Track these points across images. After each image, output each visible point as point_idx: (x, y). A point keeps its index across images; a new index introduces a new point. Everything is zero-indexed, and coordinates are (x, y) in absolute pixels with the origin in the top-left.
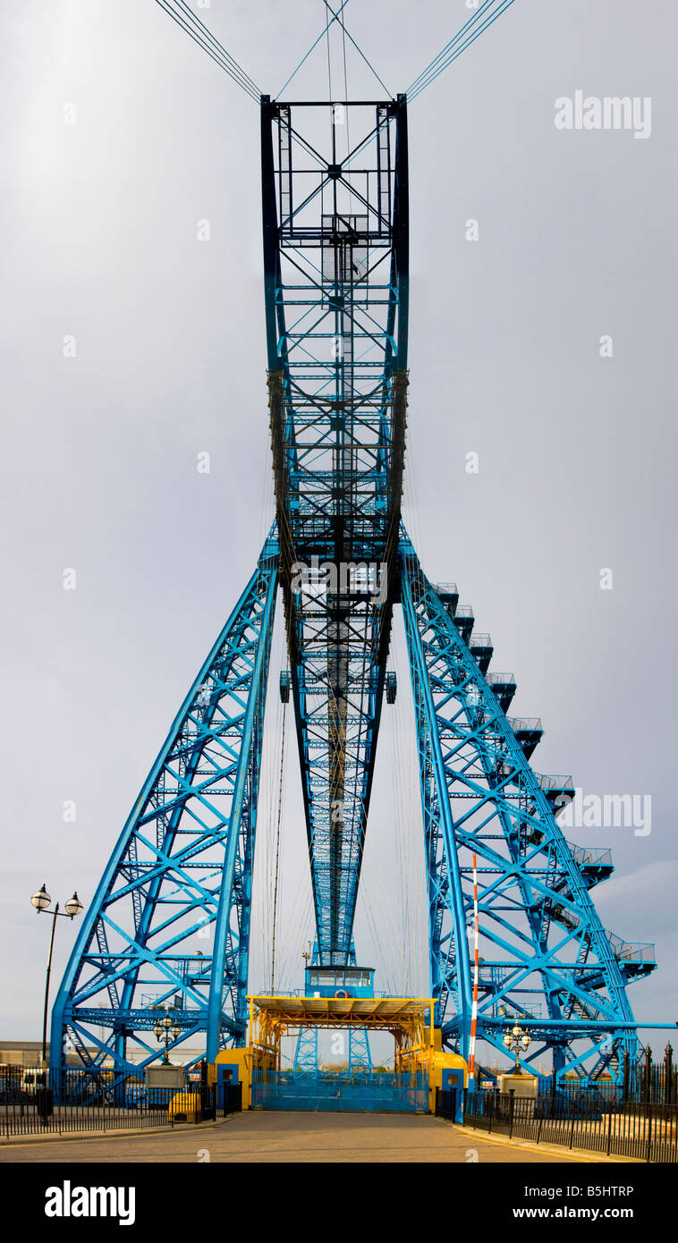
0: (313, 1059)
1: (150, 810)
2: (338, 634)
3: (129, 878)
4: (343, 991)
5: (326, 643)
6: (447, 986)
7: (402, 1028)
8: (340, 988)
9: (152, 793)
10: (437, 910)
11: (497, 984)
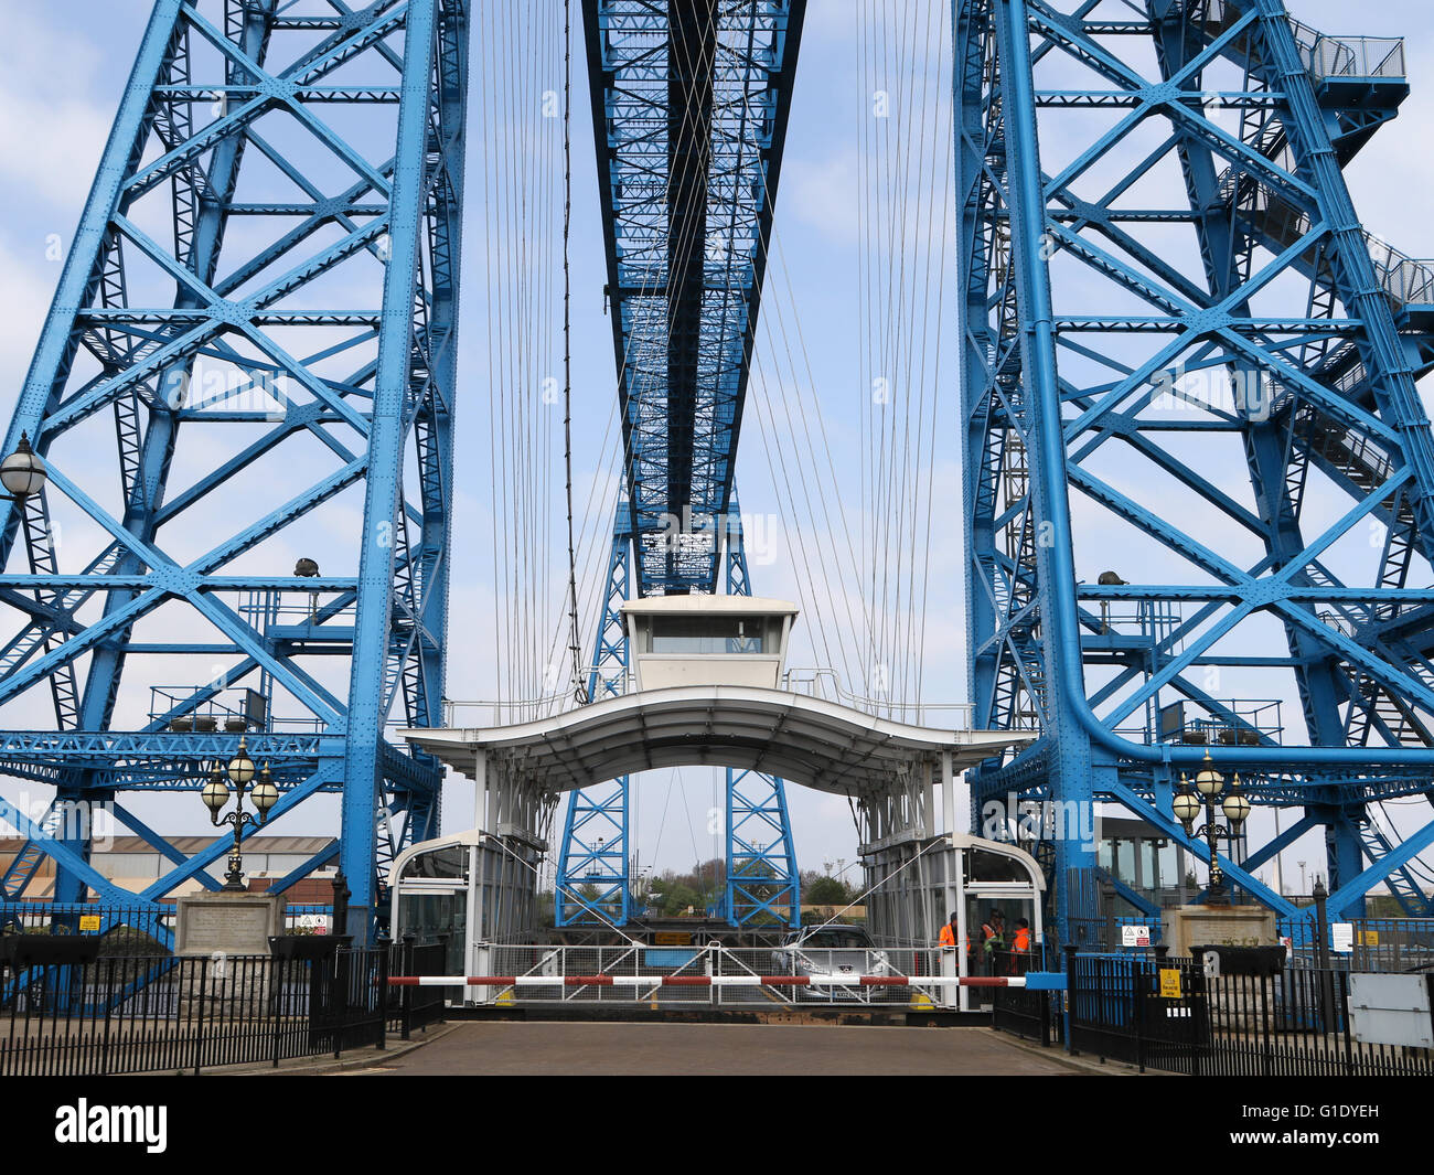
0: (617, 864)
6: (1013, 651)
9: (156, 100)
10: (989, 433)
11: (1158, 641)
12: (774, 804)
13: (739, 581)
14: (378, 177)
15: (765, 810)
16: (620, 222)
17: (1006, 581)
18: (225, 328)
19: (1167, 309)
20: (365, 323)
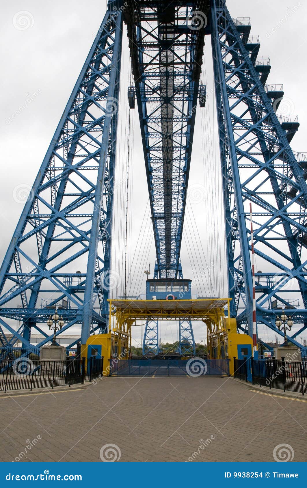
0: (156, 341)
1: (46, 181)
2: (167, 59)
3: (34, 225)
4: (171, 295)
5: (158, 66)
7: (211, 319)
8: (169, 293)
9: (47, 170)
10: (231, 241)
11: (271, 287)
15: (187, 329)
16: (154, 203)
17: (236, 273)
18: (59, 218)
19: (270, 211)
20: (90, 217)
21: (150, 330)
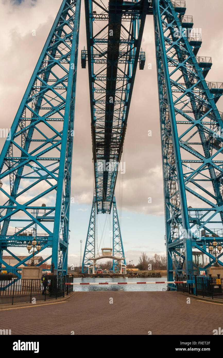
1: (19, 129)
3: (8, 165)
6: (175, 221)
9: (20, 120)
11: (199, 219)
12: (121, 250)
13: (115, 210)
14: (59, 134)
15: (120, 251)
18: (31, 161)
19: (201, 159)
20: (57, 160)
21: (89, 251)
